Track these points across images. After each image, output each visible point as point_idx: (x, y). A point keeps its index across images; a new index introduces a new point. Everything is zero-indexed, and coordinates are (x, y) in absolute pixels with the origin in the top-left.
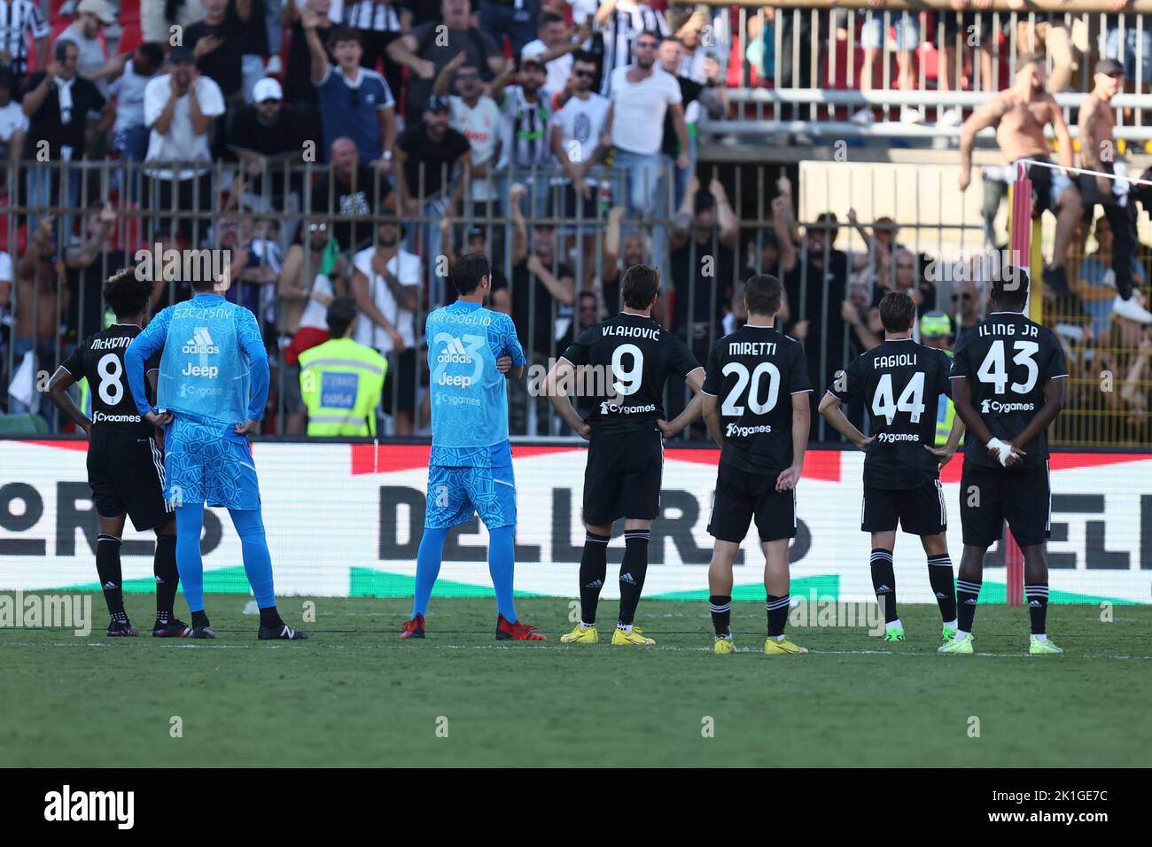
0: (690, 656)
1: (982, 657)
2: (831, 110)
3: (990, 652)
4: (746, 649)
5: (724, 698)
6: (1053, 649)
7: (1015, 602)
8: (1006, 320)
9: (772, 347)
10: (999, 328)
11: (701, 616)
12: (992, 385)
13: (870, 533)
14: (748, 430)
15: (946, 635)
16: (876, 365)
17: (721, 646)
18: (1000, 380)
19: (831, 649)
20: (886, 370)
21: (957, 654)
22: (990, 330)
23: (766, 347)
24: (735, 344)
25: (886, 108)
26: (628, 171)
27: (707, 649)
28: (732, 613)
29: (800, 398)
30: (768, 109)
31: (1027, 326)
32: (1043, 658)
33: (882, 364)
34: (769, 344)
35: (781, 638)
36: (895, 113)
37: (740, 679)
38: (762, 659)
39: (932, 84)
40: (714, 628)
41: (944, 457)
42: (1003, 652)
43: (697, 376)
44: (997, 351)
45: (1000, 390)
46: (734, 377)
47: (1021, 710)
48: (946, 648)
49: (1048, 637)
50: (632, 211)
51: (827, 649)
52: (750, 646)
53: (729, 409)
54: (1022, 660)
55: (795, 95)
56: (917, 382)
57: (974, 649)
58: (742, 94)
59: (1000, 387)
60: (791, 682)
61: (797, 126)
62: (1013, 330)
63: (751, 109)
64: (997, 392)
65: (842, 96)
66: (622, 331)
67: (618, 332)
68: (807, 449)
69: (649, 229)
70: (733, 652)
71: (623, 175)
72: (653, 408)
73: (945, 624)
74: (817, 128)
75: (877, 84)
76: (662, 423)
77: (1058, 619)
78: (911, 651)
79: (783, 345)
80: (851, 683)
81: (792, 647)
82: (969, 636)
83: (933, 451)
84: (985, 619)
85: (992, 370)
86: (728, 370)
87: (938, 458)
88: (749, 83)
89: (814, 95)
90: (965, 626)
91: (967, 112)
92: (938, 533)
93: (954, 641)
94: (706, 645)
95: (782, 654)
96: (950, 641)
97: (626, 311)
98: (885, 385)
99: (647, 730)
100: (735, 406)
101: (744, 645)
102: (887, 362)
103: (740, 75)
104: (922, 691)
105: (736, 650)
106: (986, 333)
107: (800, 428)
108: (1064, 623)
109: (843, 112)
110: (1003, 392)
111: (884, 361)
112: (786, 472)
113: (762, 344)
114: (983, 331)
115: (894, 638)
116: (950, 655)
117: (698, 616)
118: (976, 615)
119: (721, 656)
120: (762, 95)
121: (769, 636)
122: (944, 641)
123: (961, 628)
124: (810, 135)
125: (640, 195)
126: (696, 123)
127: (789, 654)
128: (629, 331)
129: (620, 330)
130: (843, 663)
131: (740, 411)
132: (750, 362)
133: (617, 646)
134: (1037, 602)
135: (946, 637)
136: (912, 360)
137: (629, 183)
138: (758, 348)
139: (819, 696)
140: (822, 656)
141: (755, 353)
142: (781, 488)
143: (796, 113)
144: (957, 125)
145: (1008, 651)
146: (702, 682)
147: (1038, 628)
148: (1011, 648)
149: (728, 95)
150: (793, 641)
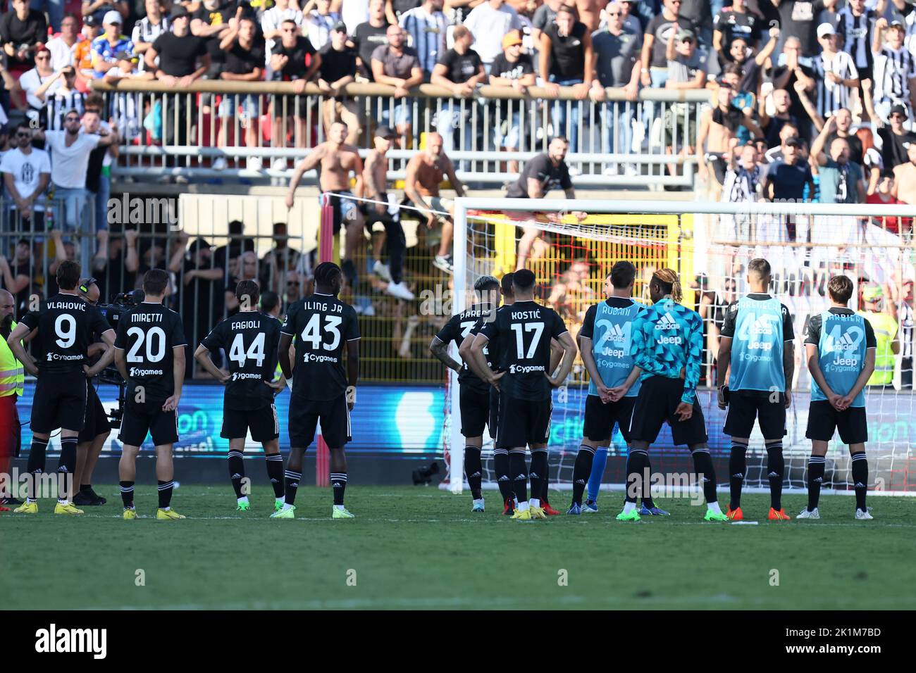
0: (107, 521)
1: (302, 520)
2: (200, 159)
3: (306, 517)
4: (145, 516)
5: (130, 549)
6: (348, 515)
7: (322, 484)
8: (322, 300)
9: (159, 316)
10: (317, 305)
11: (115, 494)
12: (310, 343)
13: (228, 440)
14: (145, 372)
15: (277, 506)
16: (233, 327)
17: (128, 514)
18: (316, 340)
19: (201, 516)
20: (239, 331)
21: (285, 519)
22: (311, 306)
23: (155, 316)
24: (135, 315)
25: (236, 159)
26: (64, 200)
27: (118, 516)
28: (135, 492)
29: (179, 350)
30: (158, 160)
31: (335, 305)
32: (342, 521)
33: (237, 327)
34: (158, 315)
35: (168, 508)
36: (243, 162)
37: (141, 536)
38: (155, 523)
39: (267, 144)
40: (123, 502)
41: (277, 389)
42: (315, 517)
43: (110, 335)
44: (315, 321)
45: (316, 346)
46: (135, 336)
47: (327, 555)
48: (276, 515)
49: (345, 508)
50: (67, 227)
51: (199, 516)
52: (147, 514)
53: (131, 357)
54: (327, 522)
55: (176, 150)
56: (260, 339)
57: (295, 516)
58: (139, 149)
59: (316, 345)
60: (174, 538)
61: (177, 170)
62: (326, 308)
63: (147, 159)
64: (314, 348)
65: (208, 151)
66: (61, 305)
67: (58, 306)
68: (184, 384)
69: (79, 239)
70: (135, 518)
71: (61, 203)
72: (81, 357)
73: (277, 499)
74: (191, 172)
75: (230, 143)
76: (86, 368)
77: (352, 496)
78: (254, 517)
79: (167, 314)
80: (215, 538)
81: (175, 515)
82: (293, 507)
83: (270, 385)
84: (303, 496)
85: (311, 333)
86: (130, 332)
87: (273, 390)
88: (145, 142)
89: (189, 150)
90: (290, 501)
91: (290, 163)
92: (273, 439)
93: (282, 510)
94: (118, 514)
95: (169, 520)
96: (280, 510)
97: (61, 292)
98: (239, 341)
99: (79, 570)
100: (136, 355)
101: (142, 514)
102: (240, 325)
103: (139, 137)
104: (261, 543)
105: (138, 517)
106: (309, 308)
107: (179, 370)
108: (355, 498)
109: (208, 161)
110: (318, 348)
111: (238, 325)
112: (170, 399)
113: (153, 315)
114: (307, 306)
115: (243, 508)
116: (279, 519)
117: (112, 495)
118: (297, 492)
119: (127, 521)
120: (153, 150)
121: (160, 507)
122: (275, 510)
123: (287, 501)
124: (186, 176)
125: (72, 216)
126: (110, 167)
127: (173, 519)
128: (65, 305)
129: (59, 305)
130: (209, 525)
131: (140, 359)
132: (145, 327)
133: (58, 515)
134: (338, 484)
135: (277, 508)
136: (257, 325)
137: (65, 209)
138: (150, 317)
139: (193, 547)
140: (195, 521)
141: (148, 320)
142: (166, 409)
143: (176, 162)
144: (284, 170)
145: (319, 517)
146: (115, 538)
147: (339, 501)
148: (320, 515)
149: (132, 149)
150: (176, 511)
